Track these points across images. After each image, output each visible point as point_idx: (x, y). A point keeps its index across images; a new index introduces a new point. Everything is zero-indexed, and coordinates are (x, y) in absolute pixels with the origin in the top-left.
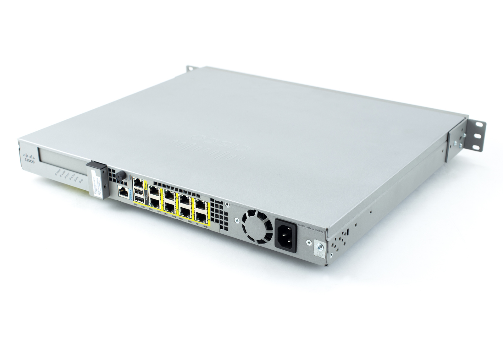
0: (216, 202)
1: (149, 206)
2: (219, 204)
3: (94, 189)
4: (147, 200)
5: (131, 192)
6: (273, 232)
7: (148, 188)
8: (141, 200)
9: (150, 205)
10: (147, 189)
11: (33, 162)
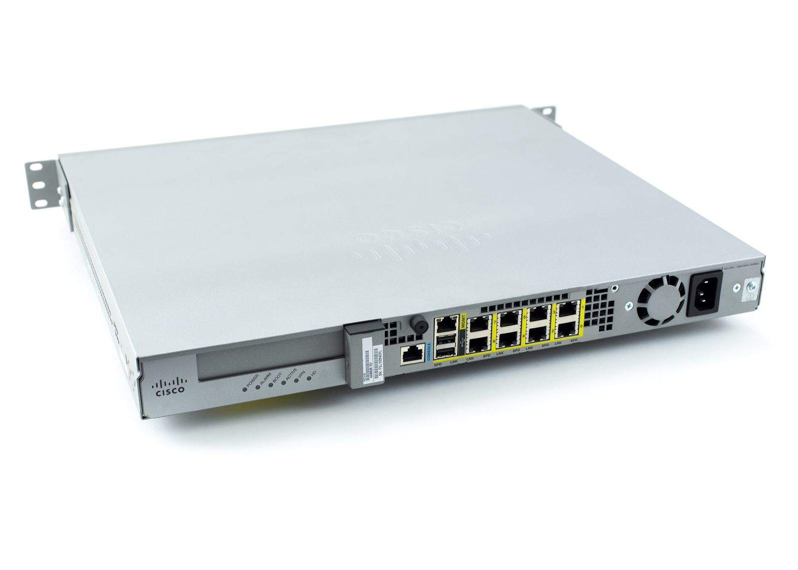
0: (596, 291)
1: (466, 354)
2: (600, 294)
3: (364, 372)
4: (462, 346)
5: (429, 347)
6: (686, 297)
7: (467, 324)
8: (451, 351)
9: (468, 351)
10: (465, 328)
11: (181, 390)
